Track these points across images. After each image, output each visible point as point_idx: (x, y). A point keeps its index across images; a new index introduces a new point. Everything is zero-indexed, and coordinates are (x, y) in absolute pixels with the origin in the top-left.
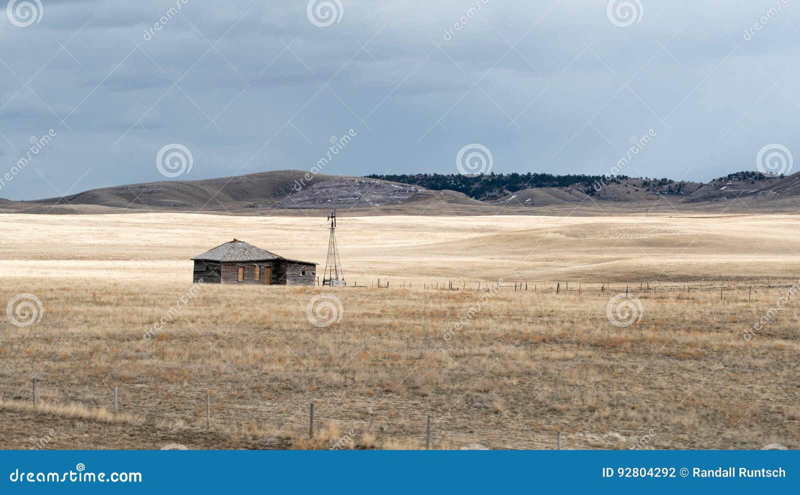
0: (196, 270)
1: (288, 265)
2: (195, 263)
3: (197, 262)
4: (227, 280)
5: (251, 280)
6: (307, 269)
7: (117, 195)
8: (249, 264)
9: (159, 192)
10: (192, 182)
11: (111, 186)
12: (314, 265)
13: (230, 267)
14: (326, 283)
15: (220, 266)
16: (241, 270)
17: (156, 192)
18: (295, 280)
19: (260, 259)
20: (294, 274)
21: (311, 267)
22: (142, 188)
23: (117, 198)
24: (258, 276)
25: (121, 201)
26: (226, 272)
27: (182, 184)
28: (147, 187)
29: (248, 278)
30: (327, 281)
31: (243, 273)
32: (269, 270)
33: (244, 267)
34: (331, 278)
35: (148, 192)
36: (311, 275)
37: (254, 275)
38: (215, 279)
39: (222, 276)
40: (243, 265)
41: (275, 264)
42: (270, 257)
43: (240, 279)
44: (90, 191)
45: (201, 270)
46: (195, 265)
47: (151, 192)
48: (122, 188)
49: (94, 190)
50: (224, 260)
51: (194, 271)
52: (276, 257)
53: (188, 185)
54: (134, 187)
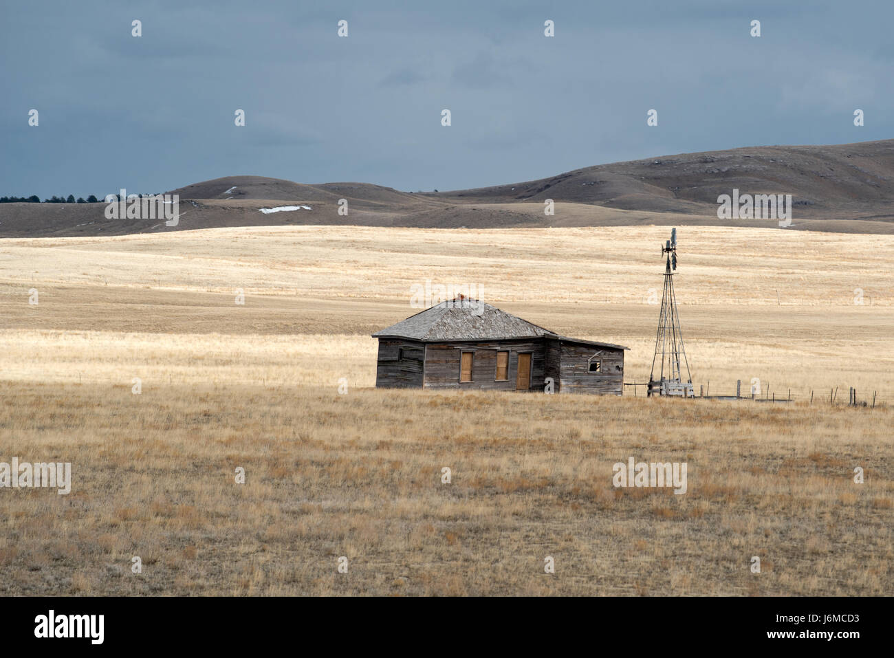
0: (382, 359)
1: (565, 349)
2: (380, 343)
3: (386, 342)
4: (437, 380)
5: (487, 380)
6: (606, 357)
7: (648, 179)
8: (481, 347)
9: (746, 172)
10: (826, 149)
11: (631, 159)
12: (619, 350)
13: (443, 352)
14: (654, 388)
15: (422, 351)
16: (466, 360)
17: (741, 174)
18: (579, 381)
19: (508, 336)
20: (576, 369)
21: (615, 355)
22: (706, 162)
23: (647, 185)
24: (503, 371)
25: (655, 193)
26: (434, 362)
27: (803, 153)
28: (719, 160)
29: (481, 376)
30: (656, 384)
31: (472, 365)
32: (527, 359)
33: (472, 353)
34: (663, 379)
35: (720, 174)
36: (613, 370)
37: (492, 369)
38: (412, 377)
39: (426, 372)
40: (470, 350)
41: (540, 346)
42: (529, 333)
43: (465, 378)
44: (586, 170)
45: (390, 358)
46: (380, 349)
47: (727, 174)
48: (659, 164)
49: (595, 168)
50: (430, 338)
51: (379, 362)
52: (541, 333)
53: (816, 155)
54: (689, 160)
